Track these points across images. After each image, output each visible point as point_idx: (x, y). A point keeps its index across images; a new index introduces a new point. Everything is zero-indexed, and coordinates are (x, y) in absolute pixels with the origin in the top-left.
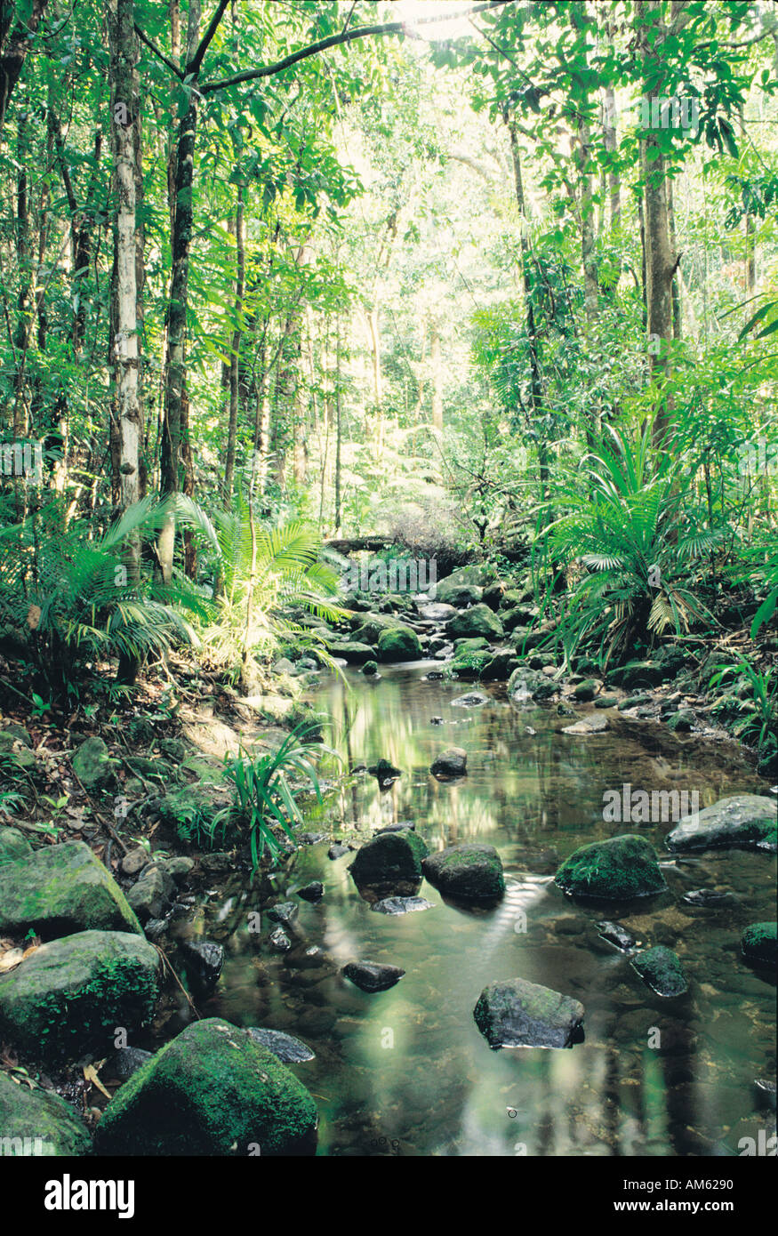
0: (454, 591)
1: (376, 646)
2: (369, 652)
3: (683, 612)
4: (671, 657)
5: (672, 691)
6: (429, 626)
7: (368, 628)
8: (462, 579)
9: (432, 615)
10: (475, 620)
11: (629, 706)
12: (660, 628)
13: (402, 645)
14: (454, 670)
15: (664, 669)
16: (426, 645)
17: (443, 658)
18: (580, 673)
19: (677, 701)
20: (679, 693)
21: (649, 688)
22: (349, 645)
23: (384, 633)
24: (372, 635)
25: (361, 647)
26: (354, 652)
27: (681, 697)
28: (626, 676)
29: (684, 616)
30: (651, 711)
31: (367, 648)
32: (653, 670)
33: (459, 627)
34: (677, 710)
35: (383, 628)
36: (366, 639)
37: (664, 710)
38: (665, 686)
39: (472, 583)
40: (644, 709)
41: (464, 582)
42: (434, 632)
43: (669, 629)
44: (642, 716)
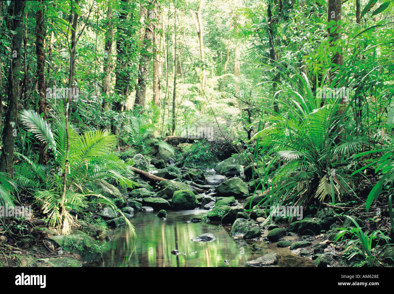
0: (228, 168)
1: (171, 200)
2: (165, 204)
3: (337, 188)
4: (327, 216)
5: (325, 238)
6: (208, 189)
7: (167, 189)
8: (234, 161)
9: (213, 181)
10: (232, 186)
11: (296, 247)
12: (323, 197)
13: (185, 200)
14: (208, 217)
15: (322, 224)
16: (200, 200)
17: (208, 209)
18: (277, 223)
19: (325, 246)
20: (327, 241)
21: (312, 235)
22: (155, 199)
23: (176, 193)
24: (169, 194)
25: (162, 200)
26: (158, 203)
27: (328, 244)
28: (300, 227)
29: (338, 190)
30: (308, 252)
31: (165, 201)
32: (316, 224)
33: (222, 190)
34: (323, 252)
35: (176, 190)
36: (165, 196)
37: (316, 251)
38: (322, 235)
39: (240, 164)
40: (305, 250)
41: (235, 163)
42: (210, 192)
43: (328, 198)
44: (302, 254)
